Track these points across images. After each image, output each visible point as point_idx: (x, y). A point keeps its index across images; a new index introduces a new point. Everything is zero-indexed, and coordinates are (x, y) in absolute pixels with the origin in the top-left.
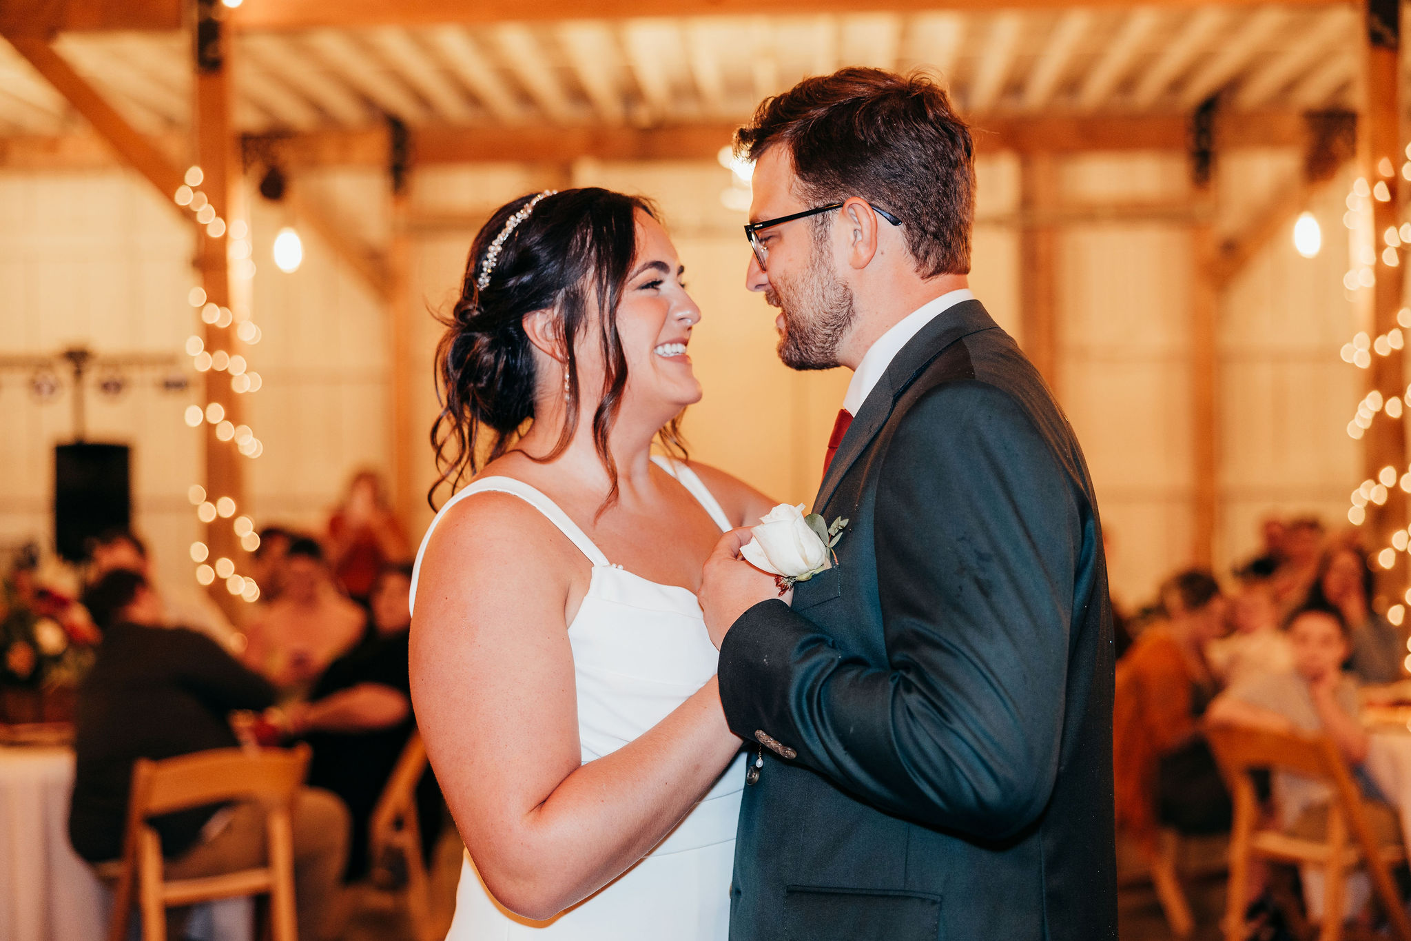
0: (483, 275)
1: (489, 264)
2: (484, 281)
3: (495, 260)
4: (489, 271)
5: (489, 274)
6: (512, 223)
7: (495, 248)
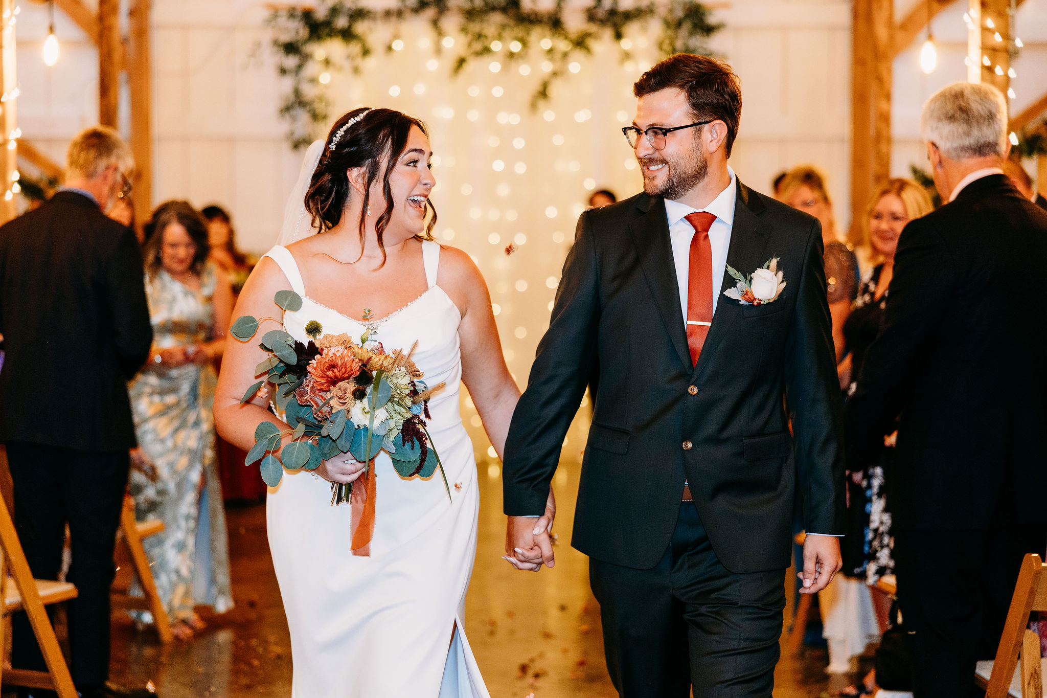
0: (332, 144)
1: (336, 140)
2: (333, 147)
3: (340, 138)
4: (336, 143)
5: (335, 144)
6: (352, 122)
7: (341, 132)
